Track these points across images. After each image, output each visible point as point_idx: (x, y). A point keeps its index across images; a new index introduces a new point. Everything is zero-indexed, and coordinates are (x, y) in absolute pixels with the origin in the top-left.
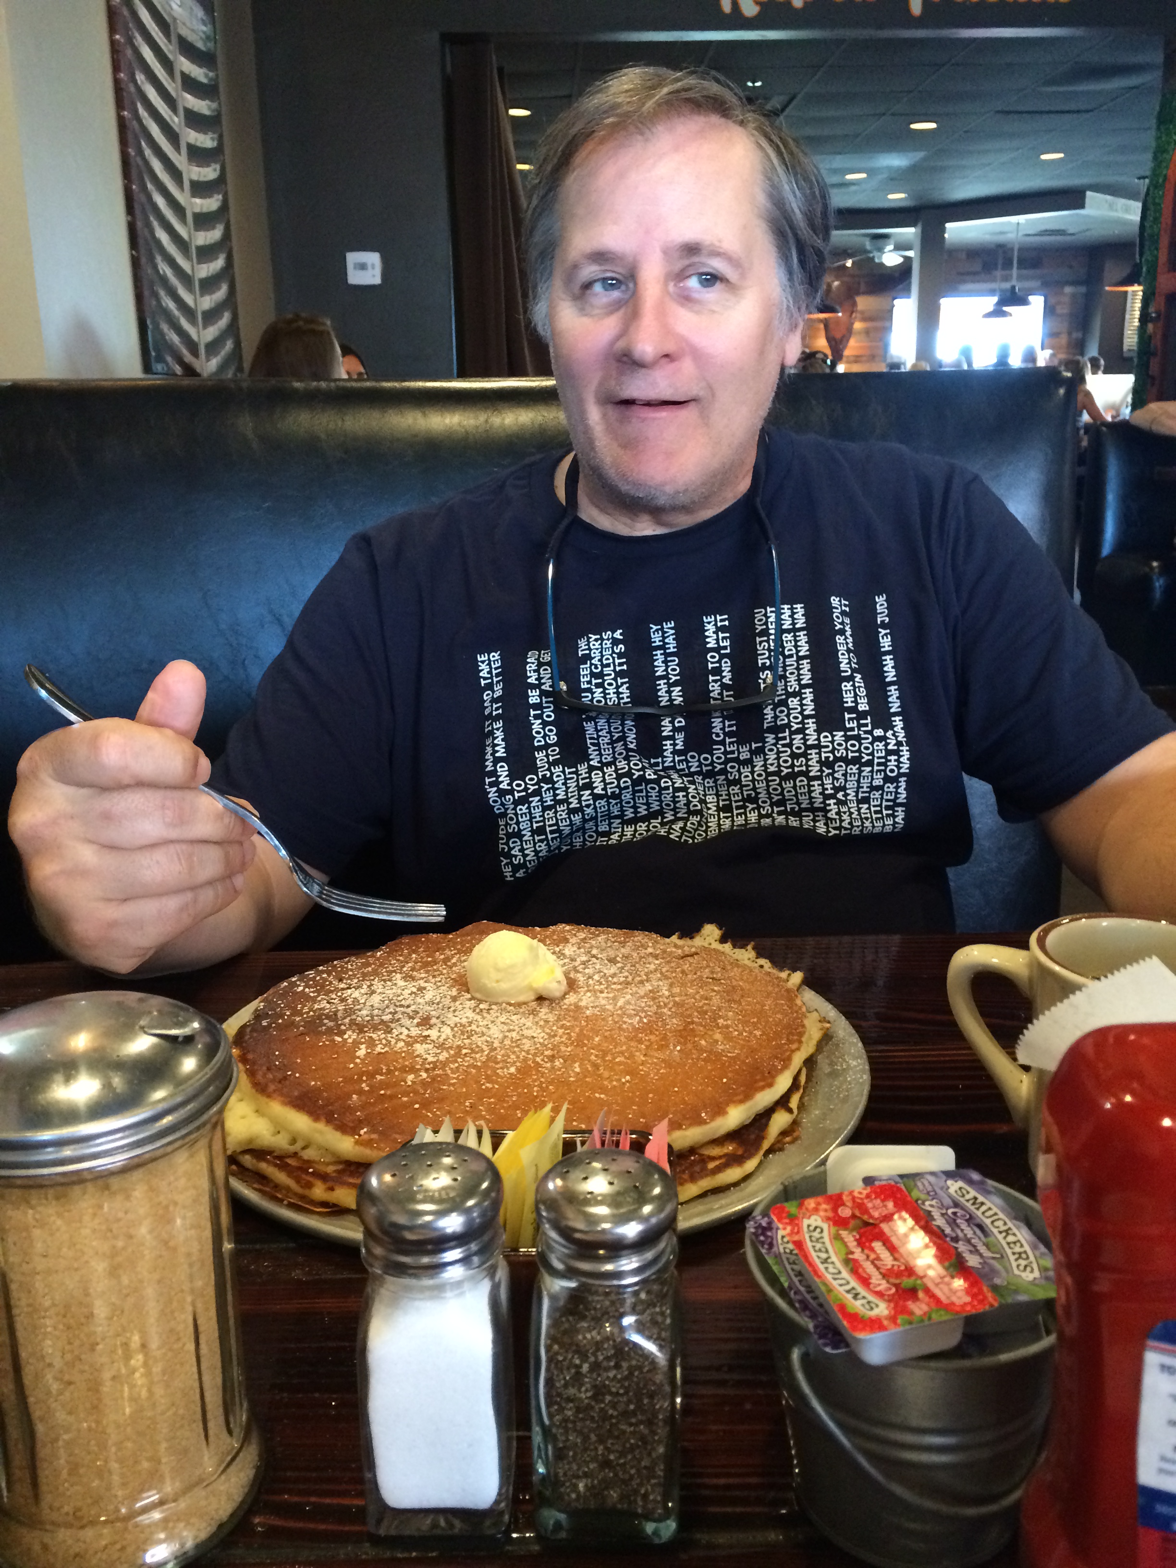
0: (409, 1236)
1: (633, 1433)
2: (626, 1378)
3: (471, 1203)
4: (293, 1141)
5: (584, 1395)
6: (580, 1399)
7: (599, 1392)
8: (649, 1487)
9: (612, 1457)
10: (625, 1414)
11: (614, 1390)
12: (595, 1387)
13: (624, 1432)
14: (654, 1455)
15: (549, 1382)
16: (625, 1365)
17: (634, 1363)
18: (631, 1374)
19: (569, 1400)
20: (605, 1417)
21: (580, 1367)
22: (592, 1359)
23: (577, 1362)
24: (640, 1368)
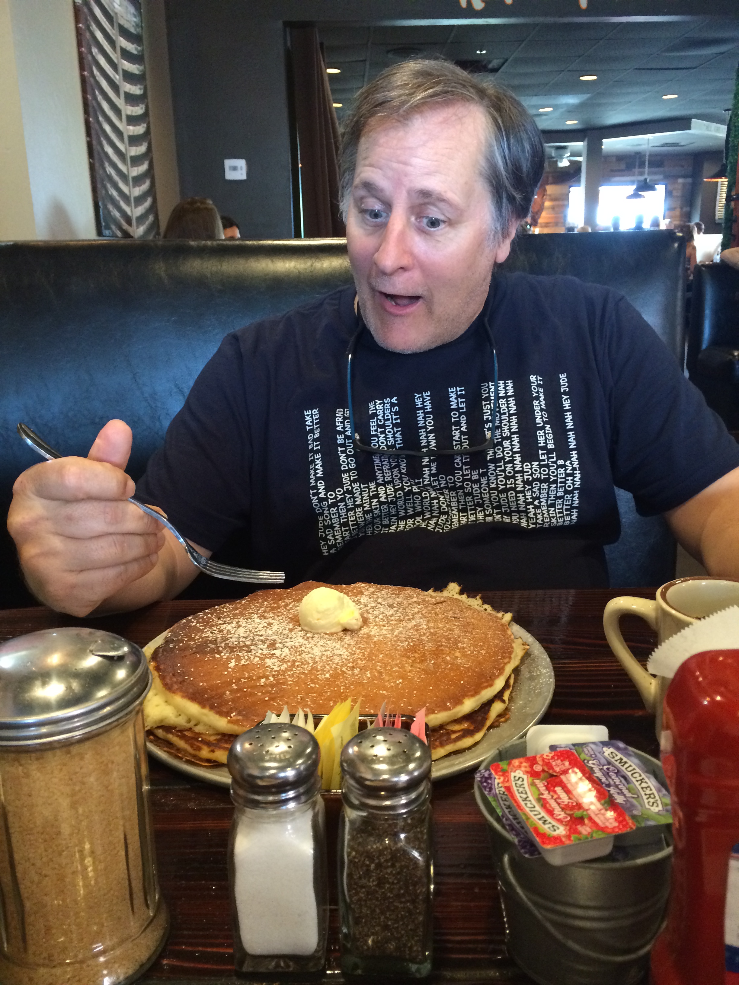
0: (260, 783)
1: (404, 908)
2: (399, 873)
3: (300, 762)
4: (189, 721)
5: (372, 883)
6: (370, 886)
7: (381, 882)
8: (413, 942)
9: (390, 923)
10: (398, 896)
11: (390, 880)
12: (379, 879)
13: (397, 907)
14: (416, 922)
15: (350, 875)
16: (398, 865)
17: (403, 863)
18: (402, 870)
19: (362, 887)
20: (385, 898)
21: (369, 866)
22: (377, 861)
23: (368, 863)
24: (407, 867)
